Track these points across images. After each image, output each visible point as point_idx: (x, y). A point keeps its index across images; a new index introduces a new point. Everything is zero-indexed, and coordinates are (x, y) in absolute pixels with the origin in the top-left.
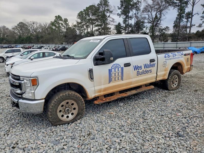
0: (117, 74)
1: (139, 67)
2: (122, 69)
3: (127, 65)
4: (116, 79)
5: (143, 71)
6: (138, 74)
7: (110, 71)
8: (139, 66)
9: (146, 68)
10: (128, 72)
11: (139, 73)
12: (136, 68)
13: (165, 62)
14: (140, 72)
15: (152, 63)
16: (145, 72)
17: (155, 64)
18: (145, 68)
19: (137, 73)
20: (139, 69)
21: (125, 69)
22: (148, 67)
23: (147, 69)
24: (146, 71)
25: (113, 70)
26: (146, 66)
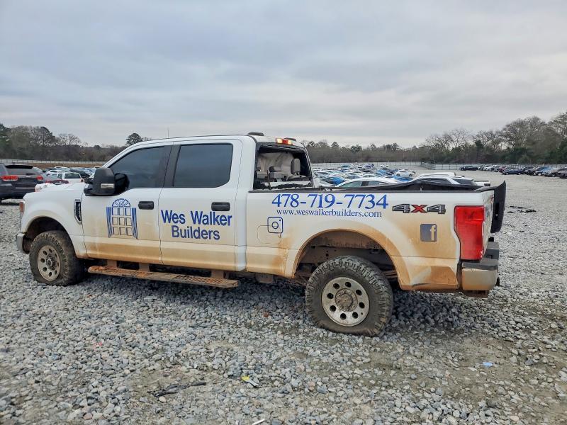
0: (122, 221)
1: (175, 216)
2: (134, 211)
3: (146, 205)
4: (123, 231)
5: (189, 229)
6: (176, 233)
7: (109, 210)
8: (175, 214)
9: (200, 223)
10: (147, 223)
11: (177, 231)
12: (168, 216)
13: (277, 220)
14: (181, 230)
15: (218, 213)
16: (197, 233)
17: (230, 217)
18: (195, 223)
19: (173, 231)
20: (175, 220)
21: (141, 213)
22: (205, 222)
23: (202, 227)
24: (199, 232)
25: (115, 211)
26: (197, 217)
